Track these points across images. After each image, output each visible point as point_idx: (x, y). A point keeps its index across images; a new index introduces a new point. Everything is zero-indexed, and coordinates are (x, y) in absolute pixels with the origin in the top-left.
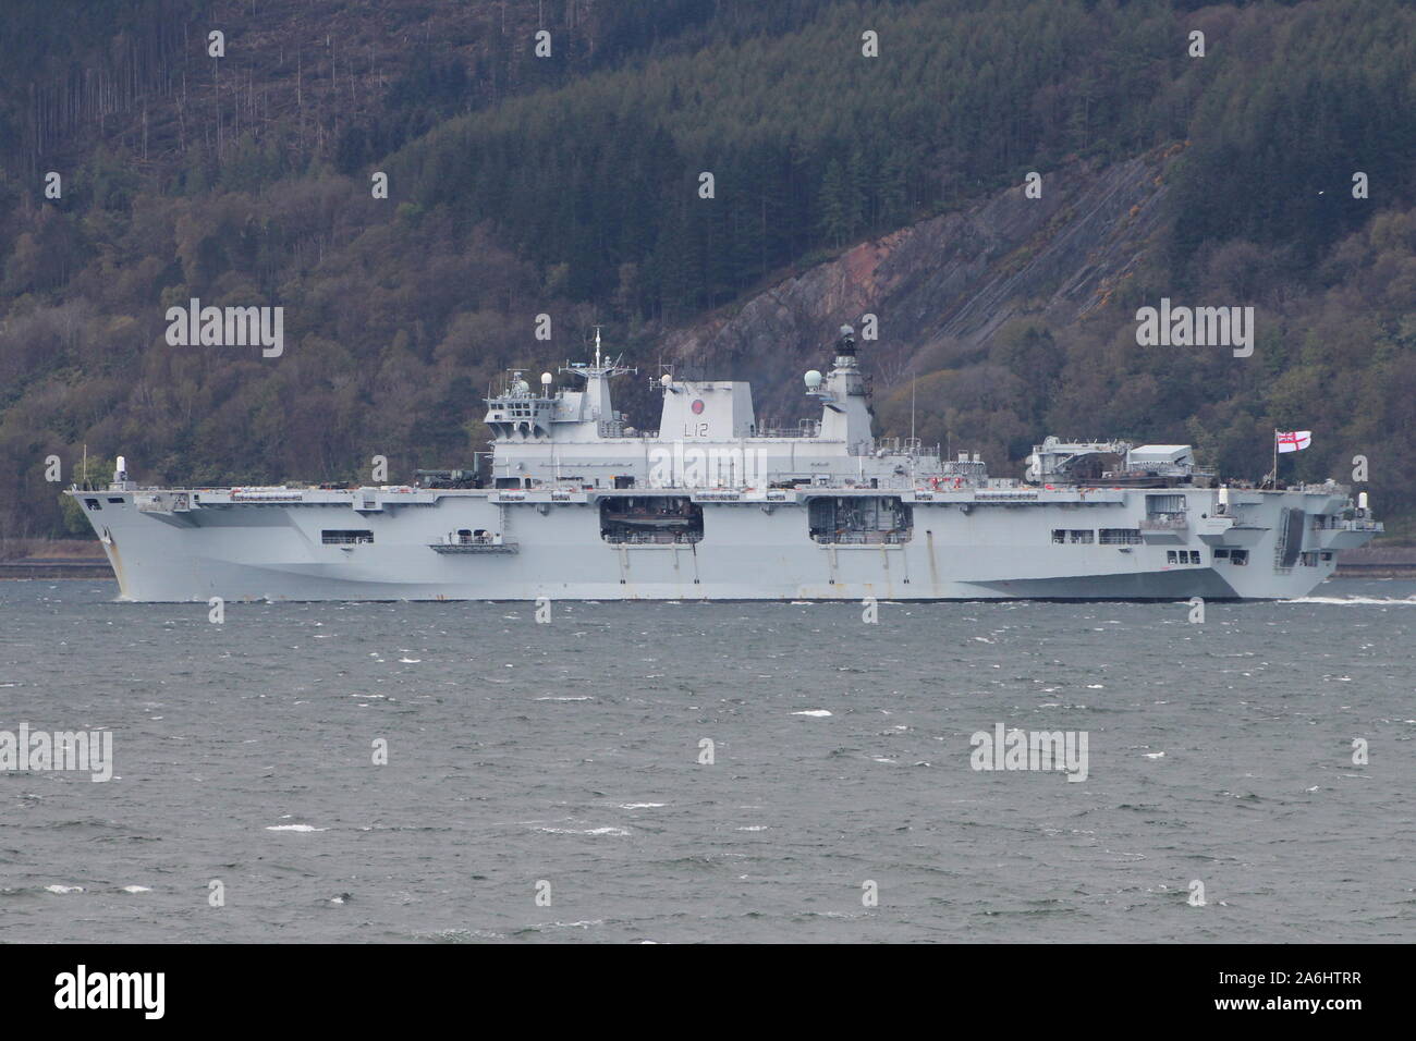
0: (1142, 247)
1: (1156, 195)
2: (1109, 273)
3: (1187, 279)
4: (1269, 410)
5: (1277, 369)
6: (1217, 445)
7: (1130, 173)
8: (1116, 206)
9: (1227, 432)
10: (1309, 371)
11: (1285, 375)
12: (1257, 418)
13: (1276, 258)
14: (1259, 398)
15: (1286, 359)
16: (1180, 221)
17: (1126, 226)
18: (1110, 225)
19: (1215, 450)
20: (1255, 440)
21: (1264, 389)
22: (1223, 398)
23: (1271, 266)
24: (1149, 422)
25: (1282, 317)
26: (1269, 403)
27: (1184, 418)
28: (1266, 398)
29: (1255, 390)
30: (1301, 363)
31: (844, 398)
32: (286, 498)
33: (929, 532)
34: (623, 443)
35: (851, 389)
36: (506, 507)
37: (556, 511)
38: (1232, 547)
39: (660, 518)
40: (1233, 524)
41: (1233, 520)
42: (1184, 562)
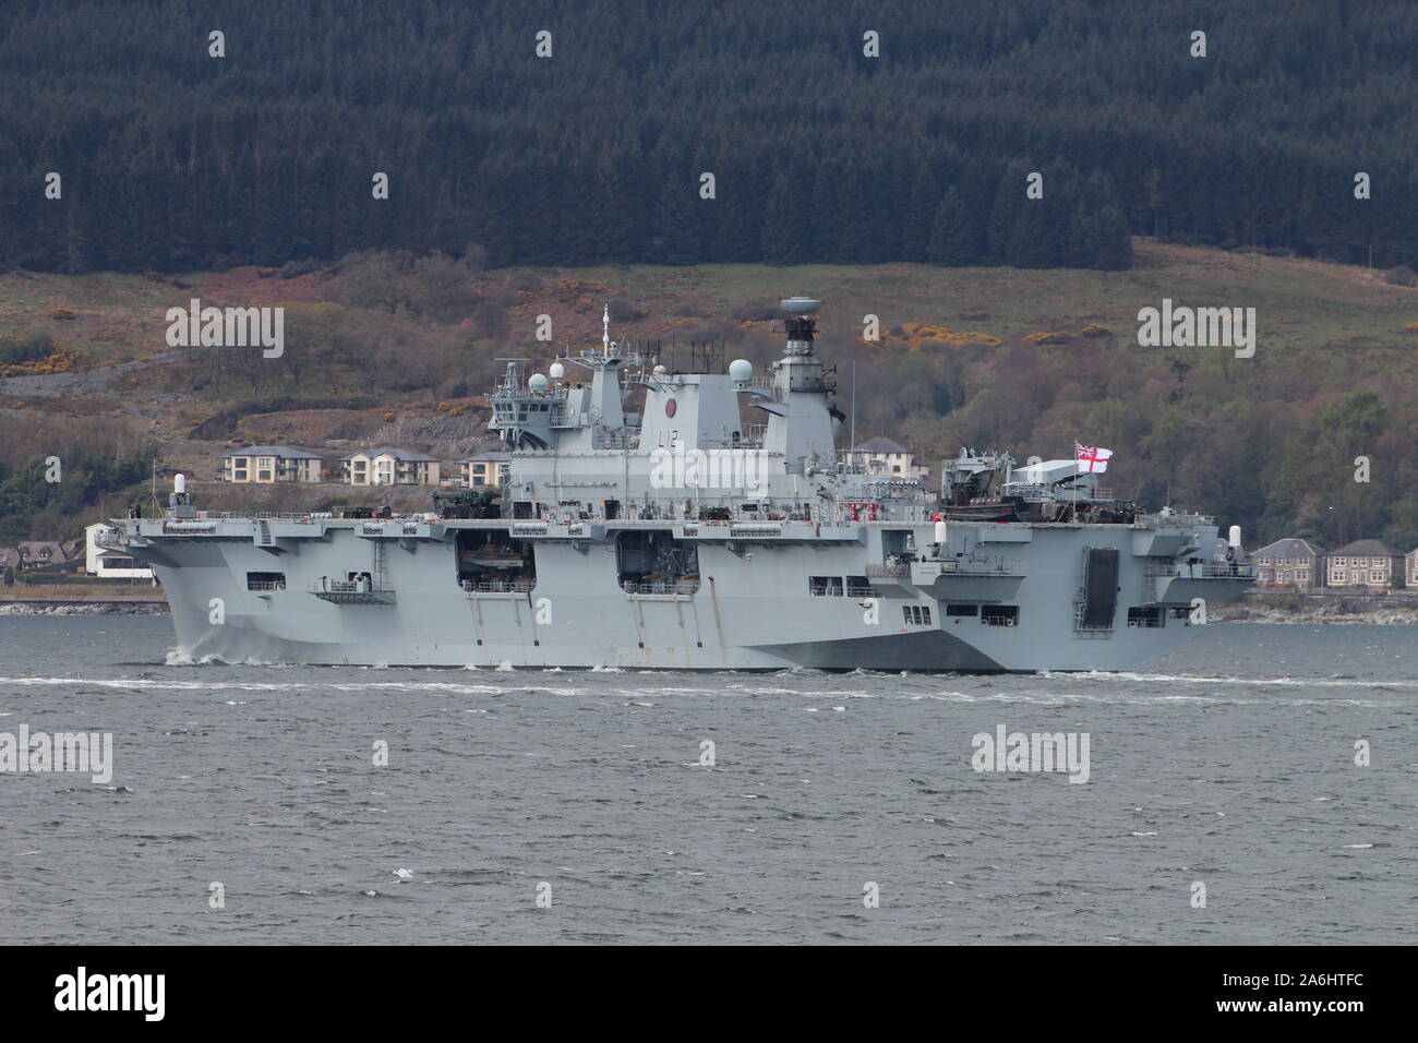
31: (787, 397)
32: (204, 530)
33: (711, 579)
34: (610, 456)
35: (798, 384)
36: (382, 541)
37: (422, 547)
38: (980, 601)
39: (501, 557)
40: (943, 571)
41: (946, 565)
42: (918, 622)
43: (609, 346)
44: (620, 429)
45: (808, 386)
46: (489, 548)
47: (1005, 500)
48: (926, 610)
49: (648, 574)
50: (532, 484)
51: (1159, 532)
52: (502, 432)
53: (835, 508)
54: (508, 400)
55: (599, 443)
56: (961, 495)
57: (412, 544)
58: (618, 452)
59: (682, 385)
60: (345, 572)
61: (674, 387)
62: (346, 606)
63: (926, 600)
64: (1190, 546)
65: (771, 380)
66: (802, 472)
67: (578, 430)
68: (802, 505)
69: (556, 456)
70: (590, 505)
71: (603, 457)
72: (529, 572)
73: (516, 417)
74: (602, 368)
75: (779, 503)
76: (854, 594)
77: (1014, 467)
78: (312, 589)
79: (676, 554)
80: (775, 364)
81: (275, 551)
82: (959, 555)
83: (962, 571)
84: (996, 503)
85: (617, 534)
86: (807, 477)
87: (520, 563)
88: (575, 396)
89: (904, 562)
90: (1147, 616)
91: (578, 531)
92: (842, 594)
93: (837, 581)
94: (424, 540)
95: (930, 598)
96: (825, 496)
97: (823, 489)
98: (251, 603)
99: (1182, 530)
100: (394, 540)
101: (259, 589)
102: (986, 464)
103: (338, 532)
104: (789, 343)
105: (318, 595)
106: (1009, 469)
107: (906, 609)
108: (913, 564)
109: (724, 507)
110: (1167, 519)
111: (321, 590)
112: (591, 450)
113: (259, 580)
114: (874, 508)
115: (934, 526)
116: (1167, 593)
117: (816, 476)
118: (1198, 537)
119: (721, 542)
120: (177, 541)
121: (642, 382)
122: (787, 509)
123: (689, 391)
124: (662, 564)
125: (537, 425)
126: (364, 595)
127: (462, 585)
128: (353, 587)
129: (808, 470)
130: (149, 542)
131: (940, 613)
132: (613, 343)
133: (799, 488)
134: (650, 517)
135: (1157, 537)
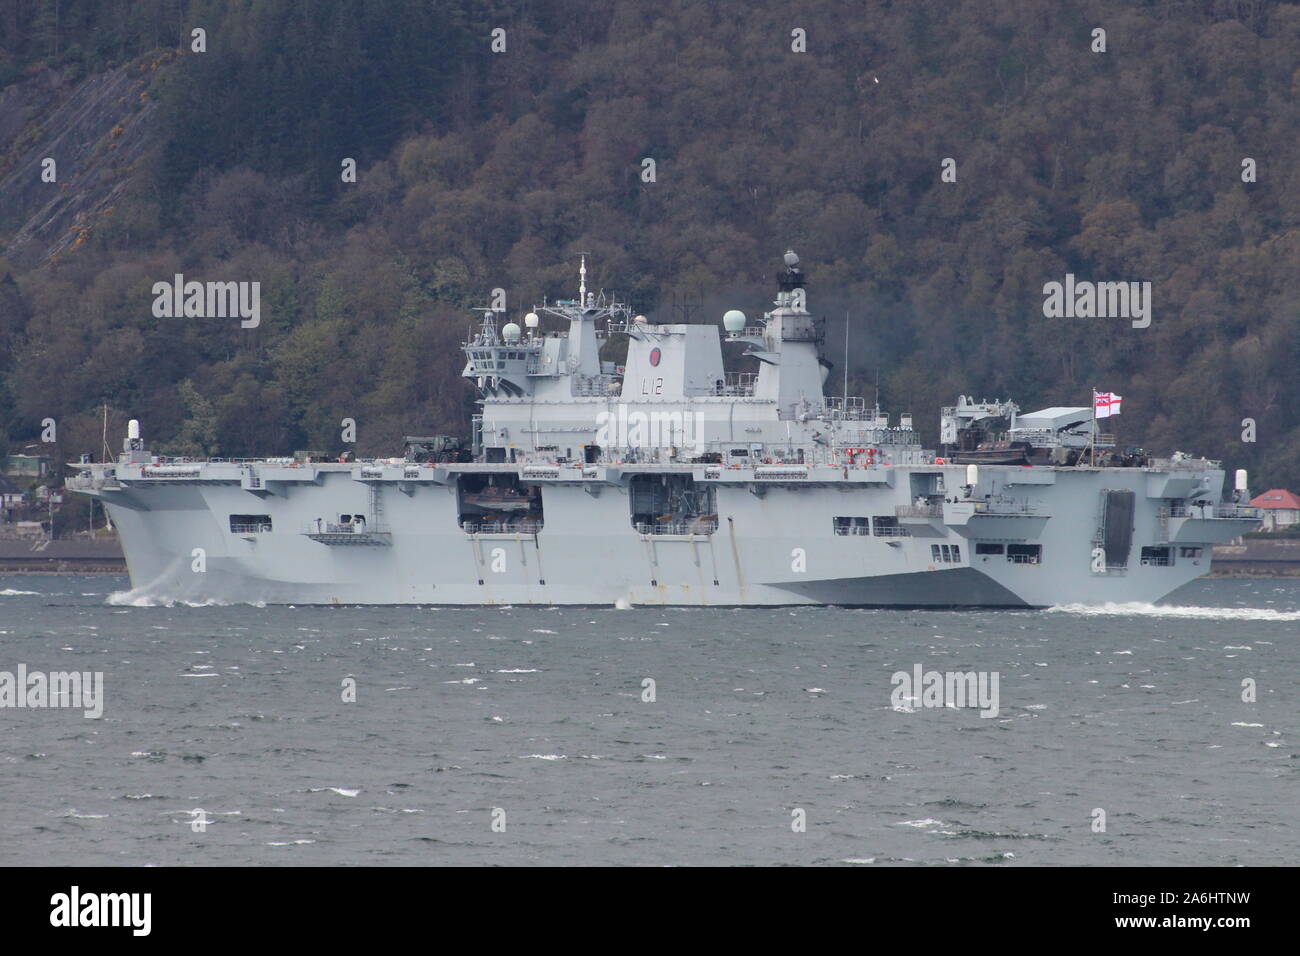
0: (124, 176)
1: (141, 113)
2: (85, 205)
3: (178, 215)
4: (278, 372)
5: (287, 323)
6: (215, 414)
7: (108, 86)
8: (93, 126)
9: (228, 398)
10: (325, 326)
11: (297, 330)
12: (263, 382)
13: (286, 189)
14: (265, 358)
15: (299, 312)
16: (172, 144)
17: (105, 150)
18: (85, 148)
19: (213, 420)
20: (261, 409)
21: (271, 347)
22: (223, 357)
23: (281, 200)
24: (133, 386)
25: (294, 261)
26: (278, 364)
27: (175, 382)
28: (274, 359)
29: (261, 348)
30: (316, 316)
31: (779, 346)
32: (187, 474)
33: (730, 520)
34: (591, 402)
35: (789, 334)
36: (378, 485)
37: (421, 491)
38: (1007, 540)
39: (505, 500)
40: (976, 511)
41: (978, 506)
42: (947, 560)
43: (586, 297)
44: (597, 376)
45: (798, 336)
46: (492, 491)
47: (1015, 445)
48: (956, 549)
49: (659, 516)
50: (506, 430)
51: (1173, 476)
52: (480, 380)
53: (830, 453)
54: (486, 348)
55: (577, 390)
56: (968, 441)
57: (411, 487)
58: (599, 399)
59: (667, 335)
60: (338, 514)
61: (658, 337)
62: (337, 547)
63: (954, 539)
64: (1200, 489)
65: (763, 329)
66: (793, 418)
67: (554, 378)
68: (795, 450)
69: (533, 403)
70: (569, 451)
71: (583, 404)
72: (536, 514)
73: (495, 365)
74: (580, 317)
75: (771, 449)
76: (880, 534)
77: (1018, 414)
78: (306, 531)
79: (688, 496)
80: (766, 315)
81: (263, 494)
82: (988, 496)
83: (993, 512)
84: (1004, 448)
85: (630, 477)
86: (800, 424)
87: (527, 506)
88: (552, 344)
89: (933, 503)
90: (1158, 555)
91: (593, 474)
92: (867, 533)
93: (863, 521)
94: (425, 483)
95: (961, 538)
96: (820, 441)
97: (818, 434)
98: (236, 545)
99: (1192, 474)
100: (394, 483)
101: (243, 531)
102: (989, 411)
103: (329, 476)
104: (780, 295)
105: (310, 536)
106: (1013, 416)
107: (935, 548)
108: (945, 505)
109: (712, 452)
110: (1179, 463)
111: (316, 532)
112: (570, 395)
113: (242, 522)
114: (872, 453)
115: (966, 470)
116: (1179, 533)
117: (810, 422)
118: (1208, 481)
119: (741, 485)
120: (153, 484)
121: (626, 331)
122: (780, 454)
123: (674, 342)
124: (675, 506)
125: (515, 373)
126: (361, 536)
127: (462, 527)
128: (350, 529)
129: (802, 417)
130: (123, 485)
131: (970, 553)
132: (590, 294)
133: (793, 434)
134: (633, 462)
135: (1170, 481)
